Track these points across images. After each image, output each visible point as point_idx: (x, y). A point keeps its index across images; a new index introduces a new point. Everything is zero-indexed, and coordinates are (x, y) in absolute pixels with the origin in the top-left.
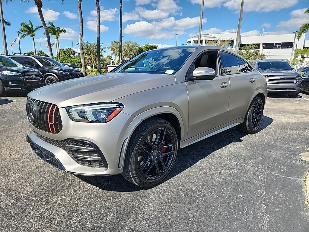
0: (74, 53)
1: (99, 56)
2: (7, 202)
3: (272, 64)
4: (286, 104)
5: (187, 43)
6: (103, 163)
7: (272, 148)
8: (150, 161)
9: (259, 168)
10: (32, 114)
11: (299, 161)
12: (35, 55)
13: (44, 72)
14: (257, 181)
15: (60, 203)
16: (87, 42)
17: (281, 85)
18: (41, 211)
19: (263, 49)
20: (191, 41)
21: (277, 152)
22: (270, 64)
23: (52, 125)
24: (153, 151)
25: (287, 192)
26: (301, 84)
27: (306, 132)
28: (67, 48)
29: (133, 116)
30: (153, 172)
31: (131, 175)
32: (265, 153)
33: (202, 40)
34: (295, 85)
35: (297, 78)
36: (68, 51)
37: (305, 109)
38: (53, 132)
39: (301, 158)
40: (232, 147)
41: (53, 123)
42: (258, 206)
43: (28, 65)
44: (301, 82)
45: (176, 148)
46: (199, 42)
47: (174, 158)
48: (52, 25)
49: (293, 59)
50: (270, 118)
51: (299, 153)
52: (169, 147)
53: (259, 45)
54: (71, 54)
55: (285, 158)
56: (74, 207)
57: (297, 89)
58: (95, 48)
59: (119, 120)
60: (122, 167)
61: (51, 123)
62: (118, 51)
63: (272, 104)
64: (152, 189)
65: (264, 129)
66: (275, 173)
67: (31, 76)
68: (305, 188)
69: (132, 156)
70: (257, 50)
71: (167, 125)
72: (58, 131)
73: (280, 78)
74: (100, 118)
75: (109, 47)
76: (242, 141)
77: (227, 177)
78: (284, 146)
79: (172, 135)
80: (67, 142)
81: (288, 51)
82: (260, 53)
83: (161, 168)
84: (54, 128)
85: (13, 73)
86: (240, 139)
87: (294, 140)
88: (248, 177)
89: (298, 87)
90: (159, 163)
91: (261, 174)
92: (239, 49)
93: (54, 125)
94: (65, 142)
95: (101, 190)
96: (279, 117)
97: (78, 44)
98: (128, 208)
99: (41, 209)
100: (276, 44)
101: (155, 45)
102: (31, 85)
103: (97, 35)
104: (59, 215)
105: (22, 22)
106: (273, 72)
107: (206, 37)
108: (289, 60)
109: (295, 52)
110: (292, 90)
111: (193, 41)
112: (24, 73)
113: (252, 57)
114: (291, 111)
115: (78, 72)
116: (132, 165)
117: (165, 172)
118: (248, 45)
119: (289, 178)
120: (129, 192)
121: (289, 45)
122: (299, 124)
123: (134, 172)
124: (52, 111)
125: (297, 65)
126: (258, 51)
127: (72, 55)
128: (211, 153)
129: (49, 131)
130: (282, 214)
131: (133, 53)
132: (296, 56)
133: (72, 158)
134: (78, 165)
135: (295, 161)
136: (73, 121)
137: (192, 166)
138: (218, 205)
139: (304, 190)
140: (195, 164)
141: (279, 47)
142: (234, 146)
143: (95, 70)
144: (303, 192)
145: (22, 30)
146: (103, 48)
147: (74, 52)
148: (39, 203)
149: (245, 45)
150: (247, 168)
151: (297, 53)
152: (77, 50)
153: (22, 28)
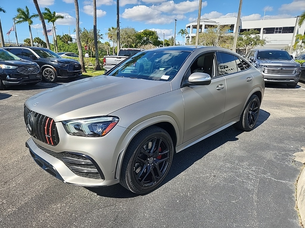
0: (71, 40)
1: (96, 43)
2: (9, 210)
3: (271, 54)
4: (284, 95)
5: (186, 29)
6: (100, 174)
7: (266, 147)
8: (147, 168)
9: (252, 171)
10: (30, 125)
11: (292, 162)
12: (32, 46)
13: (41, 64)
14: (249, 185)
15: (60, 210)
16: (84, 28)
17: (280, 75)
18: (42, 220)
19: (264, 34)
20: (190, 26)
21: (271, 152)
22: (270, 53)
23: (50, 138)
24: (149, 159)
25: (278, 197)
26: (300, 74)
27: (301, 129)
28: (64, 35)
29: (129, 129)
30: (149, 178)
31: (127, 184)
32: (259, 153)
33: (202, 25)
34: (294, 75)
35: (295, 69)
36: (66, 38)
37: (303, 101)
38: (50, 143)
39: (295, 158)
40: (228, 147)
41: (51, 136)
42: (249, 212)
43: (25, 57)
44: (300, 72)
45: (172, 154)
46: (198, 27)
47: (170, 163)
48: (49, 11)
49: (293, 44)
50: (267, 112)
51: (293, 152)
52: (164, 154)
53: (259, 30)
54: (68, 40)
55: (279, 159)
56: (73, 215)
57: (296, 79)
58: (92, 35)
59: (114, 134)
60: (118, 178)
61: (48, 136)
62: (115, 37)
63: (270, 96)
64: (148, 195)
65: (260, 126)
66: (268, 176)
67: (29, 69)
68: (296, 193)
69: (128, 167)
70: (257, 35)
71: (162, 133)
72: (55, 144)
73: (279, 68)
74: (96, 131)
75: (106, 34)
76: (238, 139)
77: (221, 181)
78: (279, 145)
79: (168, 142)
80: (64, 154)
81: (289, 36)
82: (260, 38)
83: (157, 174)
84: (51, 140)
85: (10, 66)
86: (236, 137)
87: (289, 138)
88: (242, 180)
89: (297, 77)
90: (155, 169)
91: (254, 177)
92: (239, 34)
93: (51, 138)
94: (63, 154)
95: (98, 196)
96: (276, 110)
97: (75, 31)
98: (125, 216)
99: (41, 217)
100: (277, 29)
101: (153, 30)
102: (29, 78)
103: (94, 24)
104: (59, 223)
105: (17, 8)
106: (272, 63)
107: (206, 22)
108: (290, 45)
109: (296, 38)
110: (291, 81)
111: (192, 25)
112: (21, 66)
113: (252, 43)
114: (289, 103)
115: (76, 63)
116: (128, 174)
117: (161, 178)
118: (249, 30)
119: (281, 181)
120: (125, 198)
121: (290, 30)
122: (296, 118)
123: (130, 181)
124: (49, 123)
125: (297, 51)
126: (258, 37)
127: (69, 42)
128: (206, 154)
129: (47, 143)
130: (271, 221)
131: (131, 40)
132: (297, 41)
133: (70, 169)
134: (76, 176)
135: (288, 162)
136: (70, 134)
137: (188, 169)
138: (211, 212)
139: (294, 195)
140: (190, 166)
141: (280, 32)
142: (230, 146)
143: (93, 59)
144: (293, 197)
145: (18, 17)
146: (100, 35)
147: (71, 38)
148: (40, 211)
149: (245, 30)
150: (241, 171)
151: (298, 38)
152: (74, 36)
153: (17, 14)
